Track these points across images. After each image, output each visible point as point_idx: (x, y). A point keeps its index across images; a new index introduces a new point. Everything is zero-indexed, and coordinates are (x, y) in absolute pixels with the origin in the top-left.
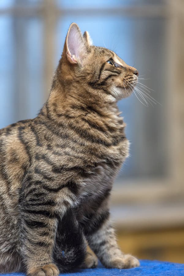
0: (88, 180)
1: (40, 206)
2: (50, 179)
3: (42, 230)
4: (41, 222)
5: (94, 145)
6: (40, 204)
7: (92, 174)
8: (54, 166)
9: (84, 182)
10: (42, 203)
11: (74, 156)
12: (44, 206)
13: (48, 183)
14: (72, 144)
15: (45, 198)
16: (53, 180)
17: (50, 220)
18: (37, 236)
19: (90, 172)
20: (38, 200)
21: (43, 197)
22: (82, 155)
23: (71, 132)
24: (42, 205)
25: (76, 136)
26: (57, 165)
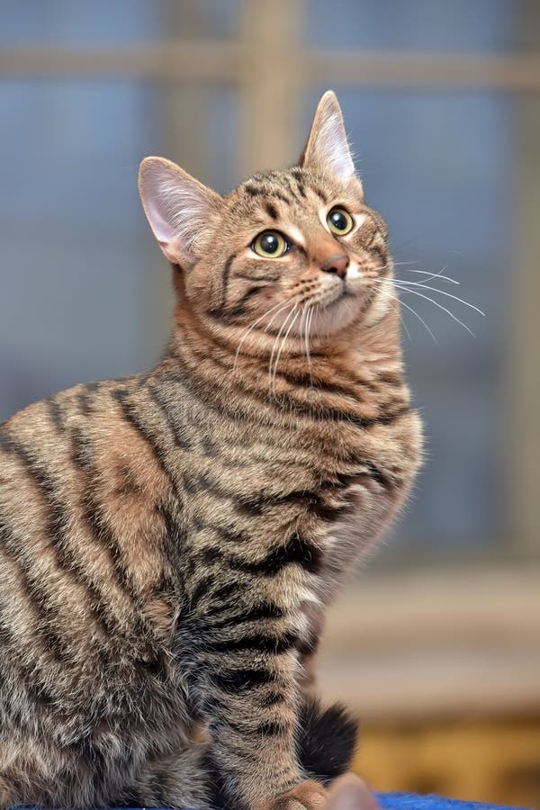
0: (337, 526)
1: (240, 625)
2: (239, 538)
3: (263, 690)
4: (258, 671)
5: (323, 427)
6: (237, 621)
7: (343, 509)
8: (238, 497)
9: (331, 533)
10: (243, 615)
11: (279, 461)
12: (251, 624)
13: (237, 550)
14: (264, 433)
15: (243, 598)
16: (248, 539)
17: (279, 658)
18: (255, 709)
19: (335, 504)
20: (227, 607)
21: (239, 597)
22: (304, 456)
23: (248, 404)
24: (244, 621)
25: (265, 411)
26: (245, 493)
